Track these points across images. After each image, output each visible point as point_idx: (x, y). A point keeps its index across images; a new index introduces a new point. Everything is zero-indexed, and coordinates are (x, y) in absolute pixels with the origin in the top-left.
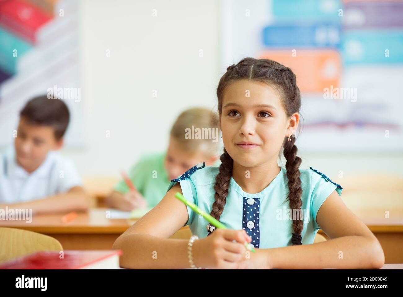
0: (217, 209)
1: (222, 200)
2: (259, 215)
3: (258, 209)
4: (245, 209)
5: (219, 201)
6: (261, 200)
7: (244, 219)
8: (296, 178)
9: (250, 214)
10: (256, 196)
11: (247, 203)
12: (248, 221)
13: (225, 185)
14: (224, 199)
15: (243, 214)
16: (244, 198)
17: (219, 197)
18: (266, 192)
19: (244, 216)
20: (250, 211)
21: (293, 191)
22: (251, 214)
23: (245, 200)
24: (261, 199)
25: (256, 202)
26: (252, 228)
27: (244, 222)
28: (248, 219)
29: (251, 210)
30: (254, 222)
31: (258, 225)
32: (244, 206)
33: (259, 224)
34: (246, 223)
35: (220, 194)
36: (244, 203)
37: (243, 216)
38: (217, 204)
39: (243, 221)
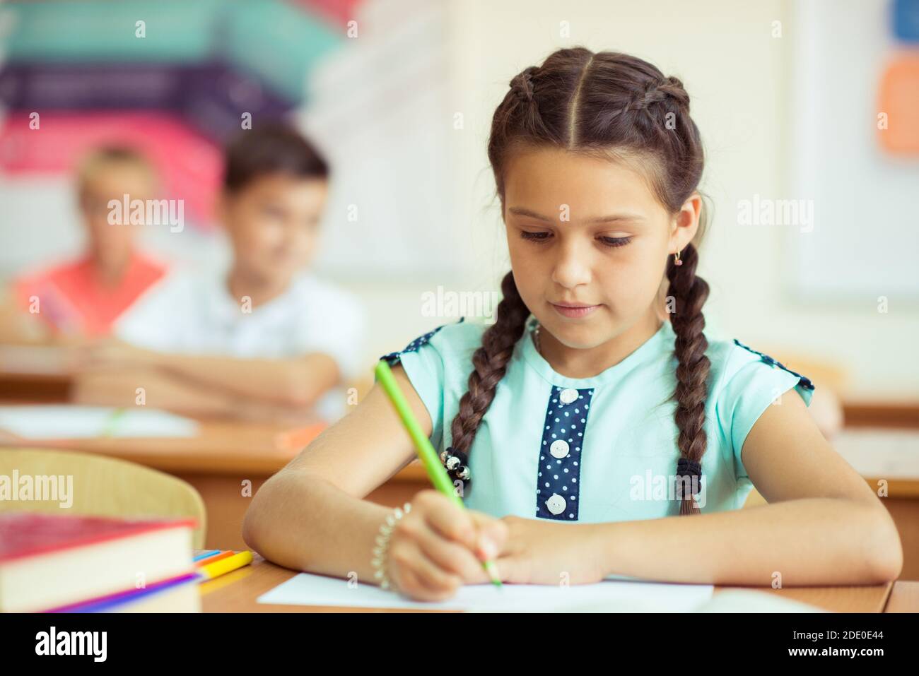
0: (470, 412)
1: (485, 391)
2: (584, 428)
3: (585, 414)
4: (551, 413)
5: (477, 393)
6: (594, 395)
7: (547, 435)
8: (695, 335)
9: (562, 424)
10: (584, 384)
11: (559, 399)
12: (554, 440)
13: (499, 357)
14: (491, 388)
15: (546, 424)
16: (554, 388)
17: (478, 384)
18: (611, 375)
19: (548, 428)
20: (562, 417)
21: (687, 364)
22: (565, 423)
23: (555, 393)
24: (595, 391)
25: (581, 397)
26: (564, 456)
27: (545, 443)
28: (554, 436)
29: (567, 414)
30: (569, 444)
31: (578, 449)
32: (552, 406)
33: (581, 449)
34: (549, 445)
35: (483, 375)
36: (552, 398)
37: (545, 428)
38: (472, 398)
39: (544, 438)
